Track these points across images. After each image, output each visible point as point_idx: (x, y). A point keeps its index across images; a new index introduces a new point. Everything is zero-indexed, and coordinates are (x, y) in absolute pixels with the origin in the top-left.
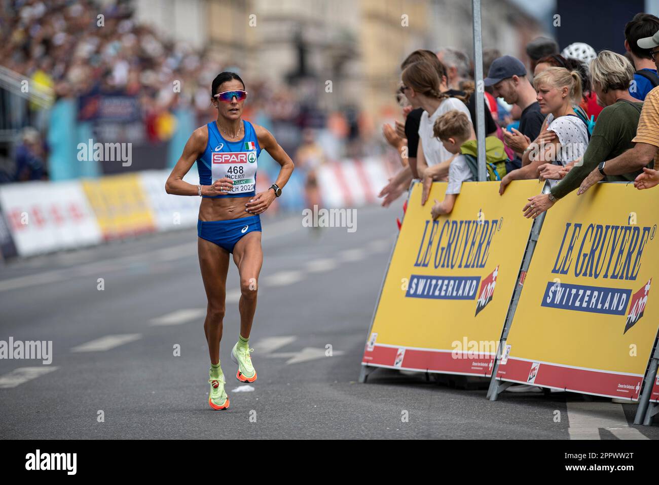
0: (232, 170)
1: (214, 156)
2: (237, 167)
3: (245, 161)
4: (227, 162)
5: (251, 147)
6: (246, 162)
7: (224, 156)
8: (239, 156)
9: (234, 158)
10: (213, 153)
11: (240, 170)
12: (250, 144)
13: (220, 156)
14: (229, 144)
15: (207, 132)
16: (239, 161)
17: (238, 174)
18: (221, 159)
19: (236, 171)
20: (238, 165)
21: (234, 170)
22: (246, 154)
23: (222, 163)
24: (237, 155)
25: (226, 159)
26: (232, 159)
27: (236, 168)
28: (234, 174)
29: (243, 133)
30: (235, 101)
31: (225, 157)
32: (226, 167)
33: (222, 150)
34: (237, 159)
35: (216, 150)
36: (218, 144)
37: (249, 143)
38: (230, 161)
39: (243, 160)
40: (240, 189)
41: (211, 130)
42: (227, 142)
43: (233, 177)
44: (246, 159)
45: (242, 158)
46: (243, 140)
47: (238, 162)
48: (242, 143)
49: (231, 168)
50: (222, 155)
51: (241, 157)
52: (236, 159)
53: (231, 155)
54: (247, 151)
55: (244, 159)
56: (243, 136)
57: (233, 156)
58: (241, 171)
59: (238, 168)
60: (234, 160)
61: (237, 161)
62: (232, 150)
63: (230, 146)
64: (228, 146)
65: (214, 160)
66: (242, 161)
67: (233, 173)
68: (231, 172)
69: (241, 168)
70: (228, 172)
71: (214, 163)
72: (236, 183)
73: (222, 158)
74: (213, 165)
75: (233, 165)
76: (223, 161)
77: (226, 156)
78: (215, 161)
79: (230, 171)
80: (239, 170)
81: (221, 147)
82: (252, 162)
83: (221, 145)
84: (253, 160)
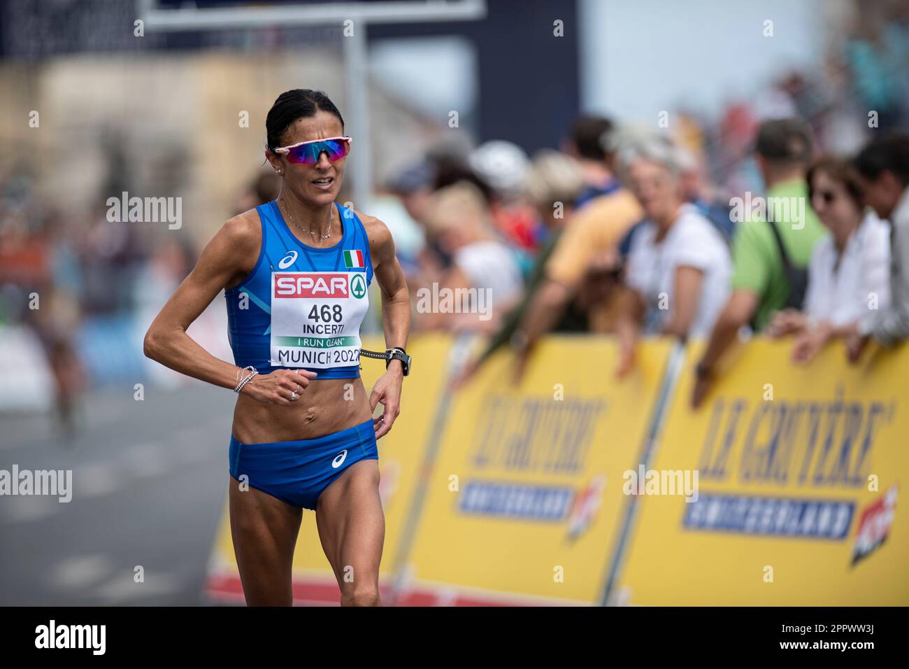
0: (319, 314)
1: (277, 279)
2: (328, 308)
3: (345, 292)
4: (307, 294)
5: (355, 262)
6: (347, 296)
7: (300, 280)
8: (333, 280)
9: (321, 285)
10: (273, 274)
11: (336, 313)
12: (354, 254)
13: (292, 280)
14: (310, 253)
15: (260, 225)
16: (333, 292)
17: (332, 322)
18: (292, 286)
19: (326, 316)
20: (331, 302)
21: (323, 314)
22: (346, 277)
23: (295, 296)
24: (327, 279)
25: (305, 286)
26: (317, 289)
27: (325, 309)
28: (324, 324)
29: (339, 230)
30: (325, 162)
31: (302, 283)
32: (306, 305)
33: (295, 267)
34: (329, 287)
35: (282, 265)
36: (287, 253)
37: (351, 251)
38: (314, 292)
39: (340, 289)
40: (333, 358)
41: (266, 221)
42: (305, 249)
43: (320, 329)
44: (347, 288)
45: (338, 286)
46: (340, 247)
47: (330, 296)
48: (336, 253)
49: (315, 308)
50: (296, 277)
51: (336, 283)
52: (325, 288)
53: (315, 278)
54: (349, 270)
55: (342, 287)
56: (338, 239)
57: (321, 280)
58: (338, 317)
59: (331, 308)
60: (321, 289)
61: (328, 292)
62: (317, 266)
63: (311, 259)
64: (308, 258)
65: (277, 288)
66: (338, 294)
67: (321, 321)
68: (316, 318)
69: (337, 309)
70: (310, 317)
71: (277, 296)
72: (326, 343)
73: (295, 284)
74: (275, 301)
75: (320, 303)
76: (299, 292)
77: (306, 280)
78: (280, 292)
79: (313, 314)
80: (332, 313)
81: (294, 260)
82: (359, 297)
83: (293, 255)
84: (362, 293)
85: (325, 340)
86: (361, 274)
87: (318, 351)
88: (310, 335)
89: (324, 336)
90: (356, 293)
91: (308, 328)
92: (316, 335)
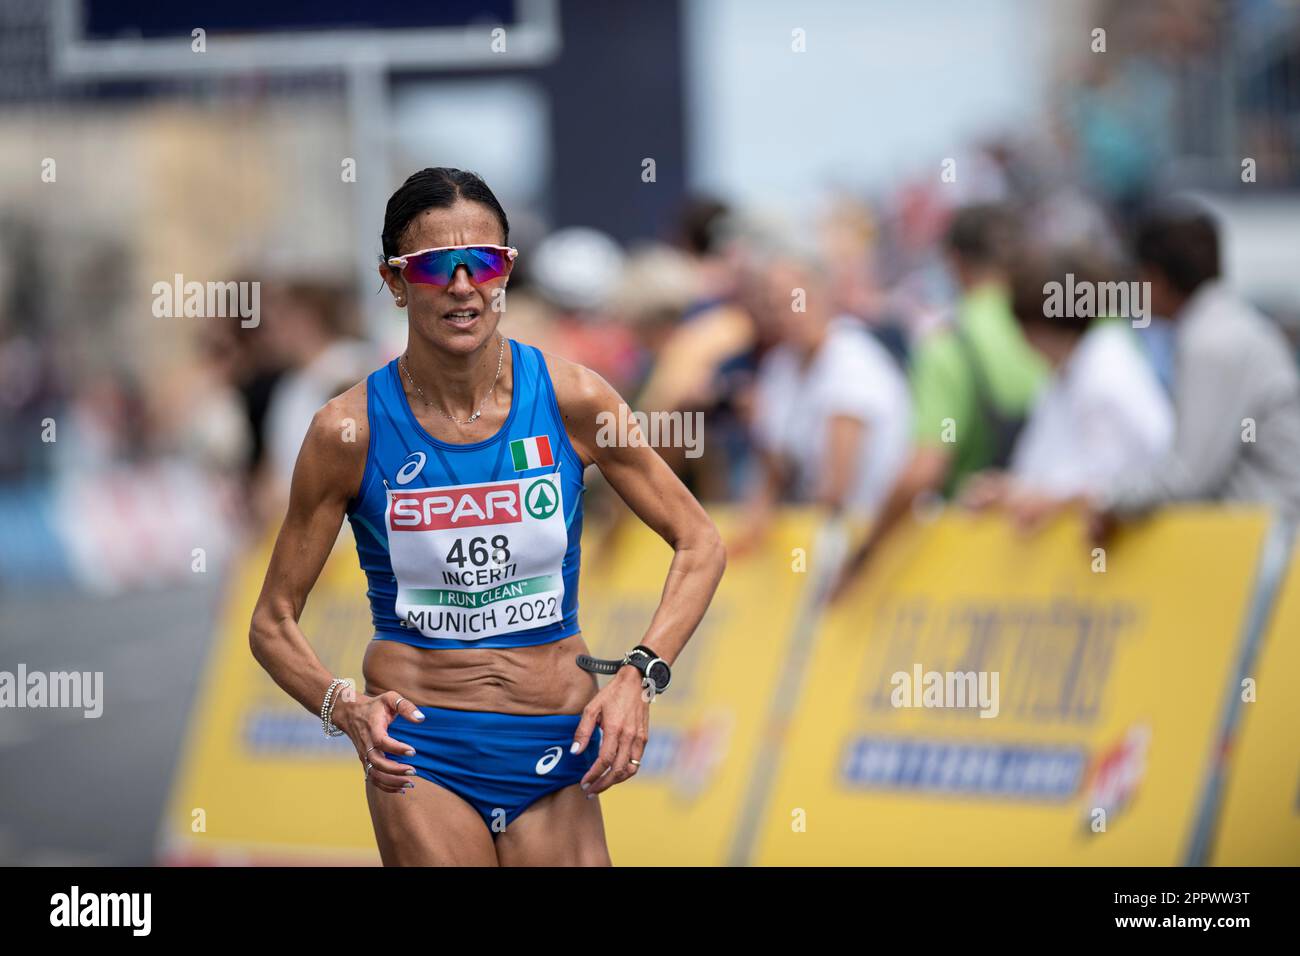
0: (466, 553)
1: (393, 502)
2: (483, 541)
3: (514, 513)
4: (443, 522)
5: (534, 460)
6: (518, 518)
7: (428, 501)
8: (489, 497)
9: (467, 507)
10: (389, 492)
11: (498, 548)
13: (416, 502)
14: (448, 454)
16: (490, 515)
17: (491, 565)
18: (417, 512)
19: (479, 556)
20: (488, 532)
21: (473, 552)
22: (515, 489)
23: (421, 527)
24: (479, 496)
25: (438, 511)
26: (460, 512)
27: (478, 545)
28: (475, 568)
30: (463, 284)
31: (432, 506)
32: (442, 541)
33: (422, 480)
34: (484, 508)
35: (402, 478)
36: (408, 458)
37: (525, 441)
38: (454, 519)
39: (504, 510)
42: (439, 448)
43: (468, 579)
44: (517, 506)
45: (500, 505)
46: (503, 434)
47: (487, 522)
48: (496, 447)
49: (458, 544)
50: (421, 498)
51: (495, 500)
52: (476, 510)
53: (456, 497)
54: (522, 476)
55: (509, 507)
57: (467, 498)
58: (501, 555)
59: (489, 542)
60: (468, 513)
61: (482, 517)
62: (460, 475)
63: (451, 463)
64: (444, 462)
65: (394, 516)
66: (501, 517)
67: (469, 565)
68: (461, 560)
69: (500, 543)
70: (450, 559)
71: (395, 528)
73: (420, 508)
74: (391, 535)
75: (467, 535)
76: (428, 521)
77: (438, 500)
78: (398, 522)
79: (456, 555)
80: (490, 549)
81: (419, 467)
82: (545, 516)
83: (418, 459)
84: (549, 509)
85: (479, 595)
86: (548, 477)
87: (470, 613)
88: (455, 587)
89: (475, 589)
90: (538, 511)
91: (449, 577)
92: (462, 588)
